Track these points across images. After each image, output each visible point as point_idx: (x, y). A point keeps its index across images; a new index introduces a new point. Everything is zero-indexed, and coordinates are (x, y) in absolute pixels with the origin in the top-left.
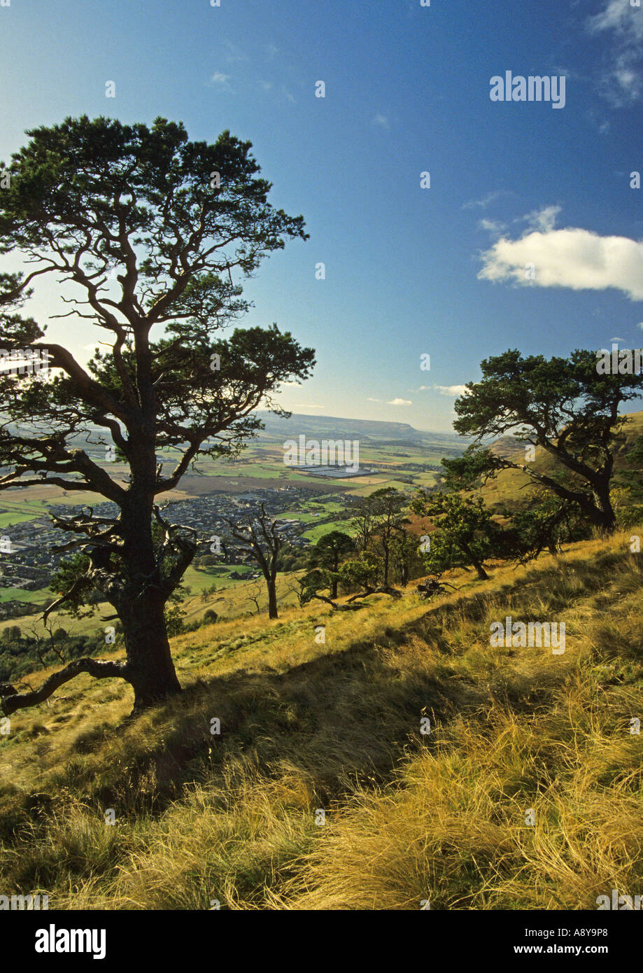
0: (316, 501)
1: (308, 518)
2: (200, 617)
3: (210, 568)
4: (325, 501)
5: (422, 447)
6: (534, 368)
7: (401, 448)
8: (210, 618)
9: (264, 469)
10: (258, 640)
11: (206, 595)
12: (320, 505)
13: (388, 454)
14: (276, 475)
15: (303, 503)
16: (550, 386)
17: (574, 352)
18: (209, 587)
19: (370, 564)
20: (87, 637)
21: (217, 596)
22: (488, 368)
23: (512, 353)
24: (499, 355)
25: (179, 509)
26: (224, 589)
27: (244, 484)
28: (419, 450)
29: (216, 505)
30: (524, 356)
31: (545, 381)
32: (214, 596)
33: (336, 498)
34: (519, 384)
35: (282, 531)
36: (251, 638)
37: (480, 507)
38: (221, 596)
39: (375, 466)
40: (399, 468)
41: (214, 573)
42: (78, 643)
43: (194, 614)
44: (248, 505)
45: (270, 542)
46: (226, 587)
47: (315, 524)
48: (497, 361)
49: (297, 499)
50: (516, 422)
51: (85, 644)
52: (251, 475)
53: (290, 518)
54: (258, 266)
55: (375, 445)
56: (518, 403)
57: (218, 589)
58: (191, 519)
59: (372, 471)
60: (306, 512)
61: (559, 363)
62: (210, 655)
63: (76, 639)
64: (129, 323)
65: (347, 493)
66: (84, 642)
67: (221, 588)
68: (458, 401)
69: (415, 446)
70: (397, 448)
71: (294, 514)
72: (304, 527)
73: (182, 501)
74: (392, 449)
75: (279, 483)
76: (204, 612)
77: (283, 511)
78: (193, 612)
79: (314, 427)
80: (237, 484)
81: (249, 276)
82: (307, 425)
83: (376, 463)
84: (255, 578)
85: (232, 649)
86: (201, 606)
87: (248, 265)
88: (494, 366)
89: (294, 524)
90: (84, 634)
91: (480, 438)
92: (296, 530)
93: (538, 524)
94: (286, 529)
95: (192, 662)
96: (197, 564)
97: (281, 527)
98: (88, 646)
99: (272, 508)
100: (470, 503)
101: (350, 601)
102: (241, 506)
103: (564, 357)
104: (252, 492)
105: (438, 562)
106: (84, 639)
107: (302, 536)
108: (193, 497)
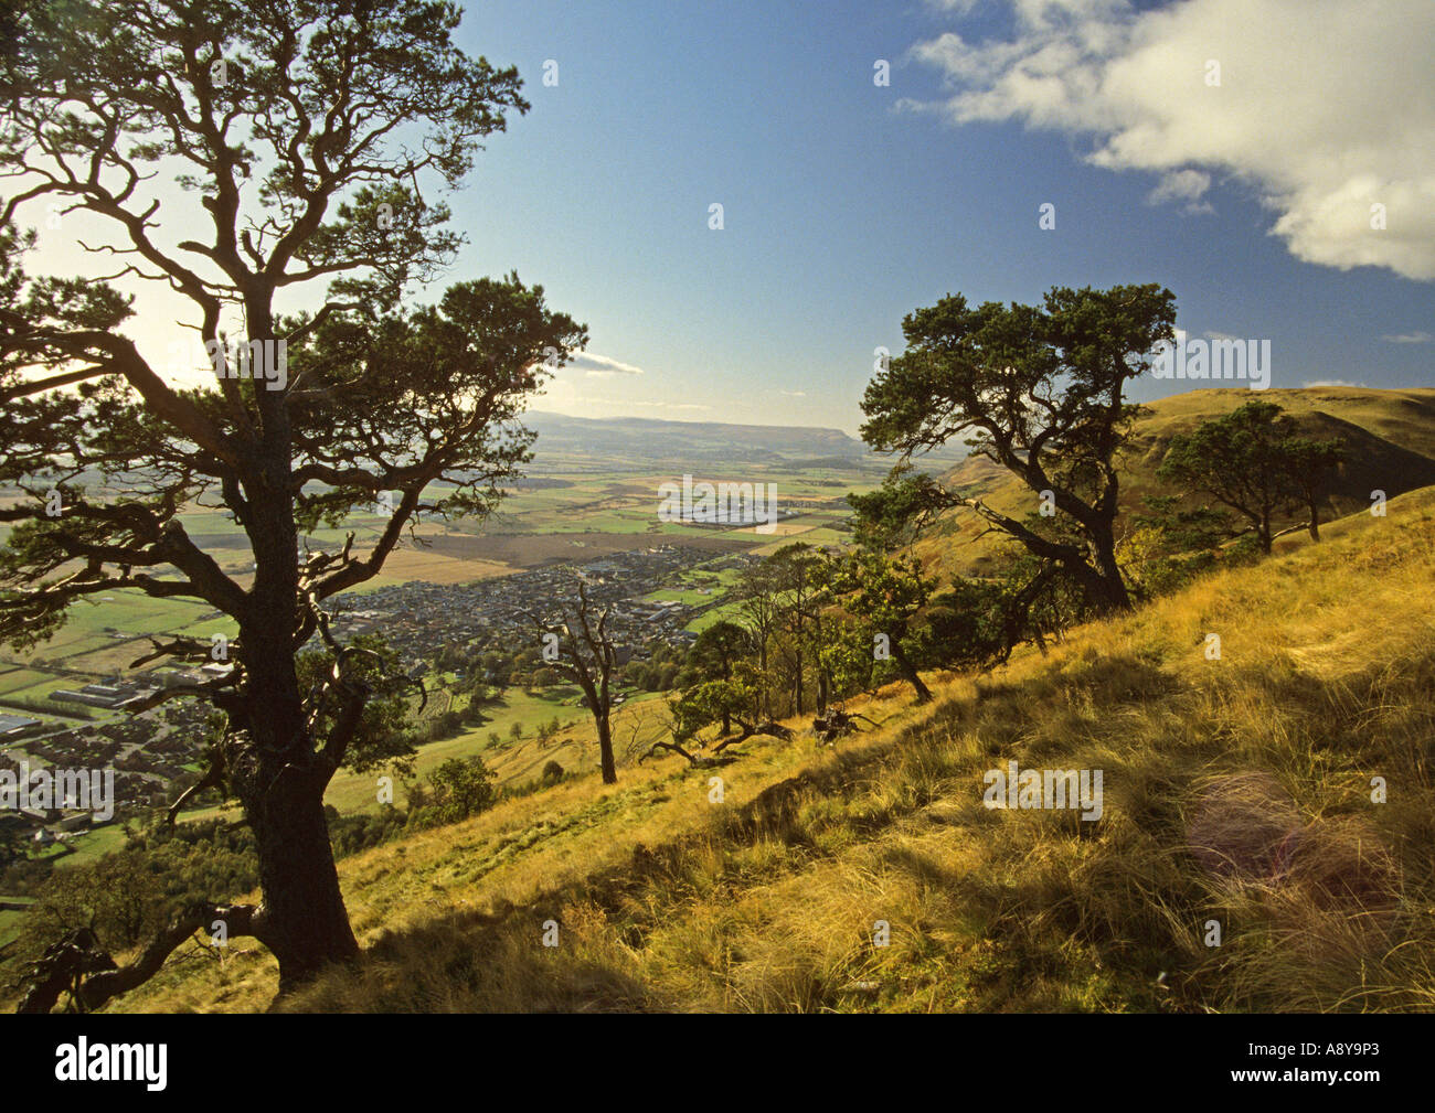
0: (706, 569)
1: (697, 597)
2: (537, 774)
3: (550, 691)
4: (719, 568)
5: (863, 469)
6: (983, 325)
7: (830, 471)
8: (551, 776)
9: (623, 517)
10: (564, 829)
11: (544, 737)
12: (713, 574)
13: (812, 483)
14: (643, 527)
15: (686, 573)
16: (1008, 357)
17: (1050, 292)
18: (547, 722)
19: (746, 684)
20: (369, 818)
21: (561, 737)
22: (913, 329)
23: (953, 300)
24: (932, 304)
25: (498, 592)
26: (572, 724)
27: (594, 543)
28: (859, 474)
29: (554, 582)
30: (973, 305)
31: (1001, 347)
32: (556, 738)
33: (734, 561)
34: (960, 355)
35: (656, 621)
36: (553, 826)
37: (916, 577)
38: (568, 737)
39: (793, 504)
40: (830, 505)
41: (555, 698)
42: (355, 827)
43: (529, 768)
44: (602, 581)
45: (596, 651)
46: (575, 721)
47: (706, 608)
48: (928, 315)
49: (676, 566)
50: (959, 424)
51: (366, 829)
52: (605, 528)
53: (667, 599)
54: (470, 166)
55: (793, 468)
56: (962, 389)
57: (562, 725)
58: (517, 609)
59: (789, 513)
60: (691, 587)
61: (1024, 314)
62: (487, 860)
63: (351, 821)
64: (234, 284)
65: (752, 552)
66: (364, 825)
67: (567, 724)
68: (870, 390)
69: (852, 467)
70: (825, 471)
71: (672, 592)
72: (689, 613)
73: (502, 578)
74: (817, 474)
75: (647, 540)
76: (543, 764)
77: (658, 587)
78: (525, 766)
79: (697, 443)
80: (583, 545)
81: (454, 187)
82: (684, 439)
83: (793, 499)
84: (619, 703)
85: (521, 848)
86: (537, 756)
87: (453, 165)
88: (922, 325)
89: (674, 609)
90: (363, 812)
91: (909, 453)
92: (677, 619)
93: (1005, 603)
94: (662, 618)
95: (456, 875)
96: (529, 686)
97: (655, 615)
98: (371, 832)
99: (638, 584)
100: (899, 569)
101: (718, 749)
102: (591, 582)
103: (1032, 305)
104: (608, 558)
105: (855, 675)
106: (363, 821)
107: (686, 629)
108: (518, 571)
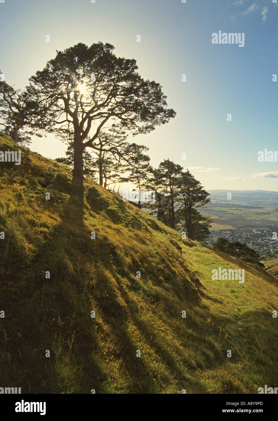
9: (277, 216)
27: (263, 223)
44: (260, 232)
73: (228, 230)
80: (259, 223)
102: (256, 232)
104: (265, 227)
108: (235, 228)
